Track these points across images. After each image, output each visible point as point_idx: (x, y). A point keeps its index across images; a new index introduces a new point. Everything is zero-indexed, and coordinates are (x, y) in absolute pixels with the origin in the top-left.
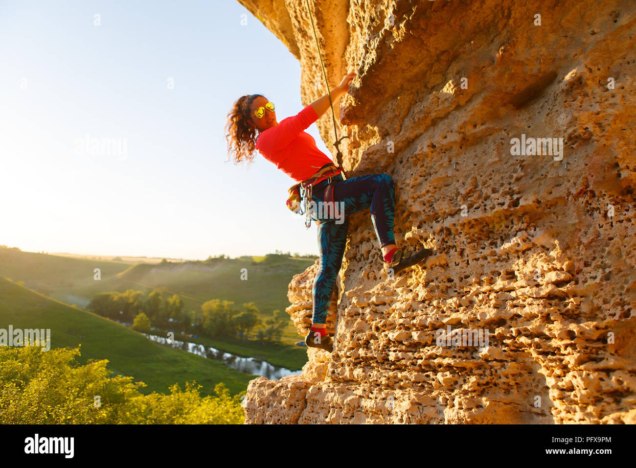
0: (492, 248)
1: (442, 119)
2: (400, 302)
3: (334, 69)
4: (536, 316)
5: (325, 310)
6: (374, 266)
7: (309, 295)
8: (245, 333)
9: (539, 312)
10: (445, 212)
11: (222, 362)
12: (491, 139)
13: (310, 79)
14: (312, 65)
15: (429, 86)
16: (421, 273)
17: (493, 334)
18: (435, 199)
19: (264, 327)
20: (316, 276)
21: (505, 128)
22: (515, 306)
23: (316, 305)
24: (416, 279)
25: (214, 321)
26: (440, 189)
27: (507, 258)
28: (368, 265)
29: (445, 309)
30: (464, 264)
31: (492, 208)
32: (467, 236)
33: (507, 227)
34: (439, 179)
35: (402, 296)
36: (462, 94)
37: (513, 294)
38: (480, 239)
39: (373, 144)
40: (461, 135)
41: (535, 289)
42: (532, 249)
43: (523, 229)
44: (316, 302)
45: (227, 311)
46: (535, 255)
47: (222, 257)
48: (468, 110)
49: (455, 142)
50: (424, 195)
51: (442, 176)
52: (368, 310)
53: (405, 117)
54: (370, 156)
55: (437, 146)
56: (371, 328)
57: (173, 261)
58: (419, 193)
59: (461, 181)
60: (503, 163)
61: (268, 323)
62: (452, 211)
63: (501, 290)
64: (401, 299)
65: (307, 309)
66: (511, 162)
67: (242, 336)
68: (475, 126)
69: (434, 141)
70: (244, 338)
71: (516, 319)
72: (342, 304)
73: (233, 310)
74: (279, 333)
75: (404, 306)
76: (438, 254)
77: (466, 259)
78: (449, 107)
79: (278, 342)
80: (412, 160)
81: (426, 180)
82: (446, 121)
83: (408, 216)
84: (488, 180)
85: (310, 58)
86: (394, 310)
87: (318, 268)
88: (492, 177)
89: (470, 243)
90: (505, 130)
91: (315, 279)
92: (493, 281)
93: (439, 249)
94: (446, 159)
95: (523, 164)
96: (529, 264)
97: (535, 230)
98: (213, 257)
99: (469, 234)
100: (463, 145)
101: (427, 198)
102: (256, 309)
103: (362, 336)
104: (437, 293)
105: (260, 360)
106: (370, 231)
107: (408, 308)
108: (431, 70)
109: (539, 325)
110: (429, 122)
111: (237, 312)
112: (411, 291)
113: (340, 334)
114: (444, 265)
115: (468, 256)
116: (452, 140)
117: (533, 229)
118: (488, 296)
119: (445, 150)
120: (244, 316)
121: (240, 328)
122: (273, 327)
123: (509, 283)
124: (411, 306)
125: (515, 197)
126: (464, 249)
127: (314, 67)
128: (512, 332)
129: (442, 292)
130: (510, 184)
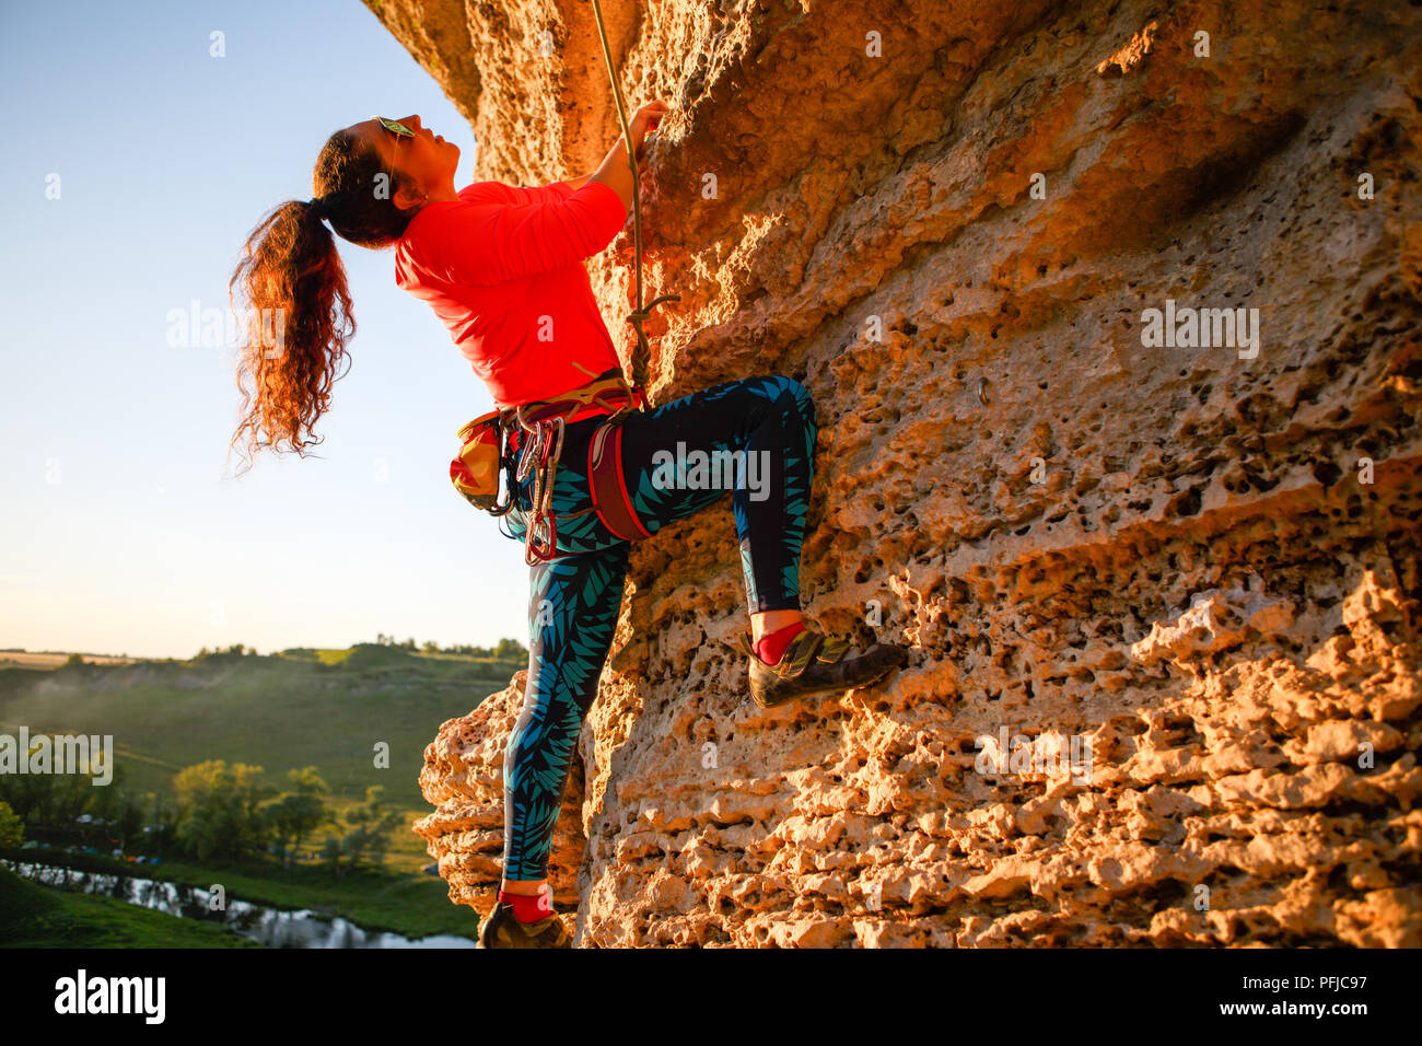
0: (1110, 645)
1: (934, 246)
2: (802, 819)
3: (583, 120)
4: (1296, 872)
5: (544, 838)
6: (710, 701)
7: (492, 786)
8: (290, 847)
9: (1310, 860)
10: (950, 531)
11: (225, 926)
12: (1088, 310)
13: (504, 161)
14: (515, 119)
15: (900, 147)
16: (871, 722)
17: (1143, 933)
18: (915, 490)
19: (341, 829)
20: (516, 727)
21: (1133, 279)
22: (1213, 837)
23: (515, 822)
24: (855, 741)
25: (207, 817)
26: (930, 458)
27: (1160, 675)
28: (690, 696)
29: (965, 844)
30: (1018, 696)
31: (1111, 519)
32: (1025, 605)
33: (1155, 578)
34: (927, 429)
35: (809, 797)
36: (1012, 170)
37: (1201, 796)
38: (1063, 614)
39: (709, 323)
40: (1001, 295)
41: (1279, 778)
42: (1247, 649)
43: (1211, 585)
44: (516, 813)
45: (243, 789)
46: (1257, 666)
47: (236, 651)
48: (1024, 220)
49: (979, 317)
50: (880, 477)
51: (940, 418)
52: (693, 843)
53: (819, 239)
54: (703, 359)
55: (922, 326)
56: (704, 900)
57: (99, 661)
58: (863, 471)
59: (998, 435)
60: (1133, 380)
61: (352, 819)
62: (971, 527)
63: (1157, 781)
64: (806, 806)
65: (483, 828)
66: (1161, 378)
67: (281, 854)
68: (1043, 270)
69: (911, 314)
70: (287, 859)
71: (1223, 882)
72: (604, 820)
73: (260, 787)
74: (379, 844)
75: (819, 831)
76: (930, 664)
77: (1024, 677)
78: (966, 208)
79: (377, 867)
80: (839, 369)
81: (884, 431)
82: (951, 253)
83: (826, 543)
84: (1089, 433)
85: (512, 97)
86: (780, 844)
87: (520, 700)
88: (1102, 422)
89: (1032, 628)
90: (1132, 285)
91: (513, 739)
92: (1122, 750)
93: (932, 647)
94: (948, 371)
95: (1205, 383)
96: (1243, 695)
97: (1246, 587)
98: (212, 649)
99: (1030, 598)
100: (999, 326)
101: (889, 485)
102: (322, 783)
103: (676, 928)
104: (932, 788)
105: (328, 915)
106: (697, 589)
107: (834, 838)
108: (908, 100)
109: (1313, 905)
110: (894, 254)
111: (272, 793)
112: (838, 779)
113: (597, 920)
114: (949, 696)
115: (1028, 669)
116: (972, 309)
117: (1238, 583)
118: (1113, 801)
119: (945, 341)
120: (290, 802)
121: (277, 835)
122: (364, 828)
123: (1184, 760)
124: (844, 831)
125: (1184, 484)
126: (1015, 648)
127: (520, 126)
128: (1213, 925)
129: (947, 784)
130: (1161, 443)
